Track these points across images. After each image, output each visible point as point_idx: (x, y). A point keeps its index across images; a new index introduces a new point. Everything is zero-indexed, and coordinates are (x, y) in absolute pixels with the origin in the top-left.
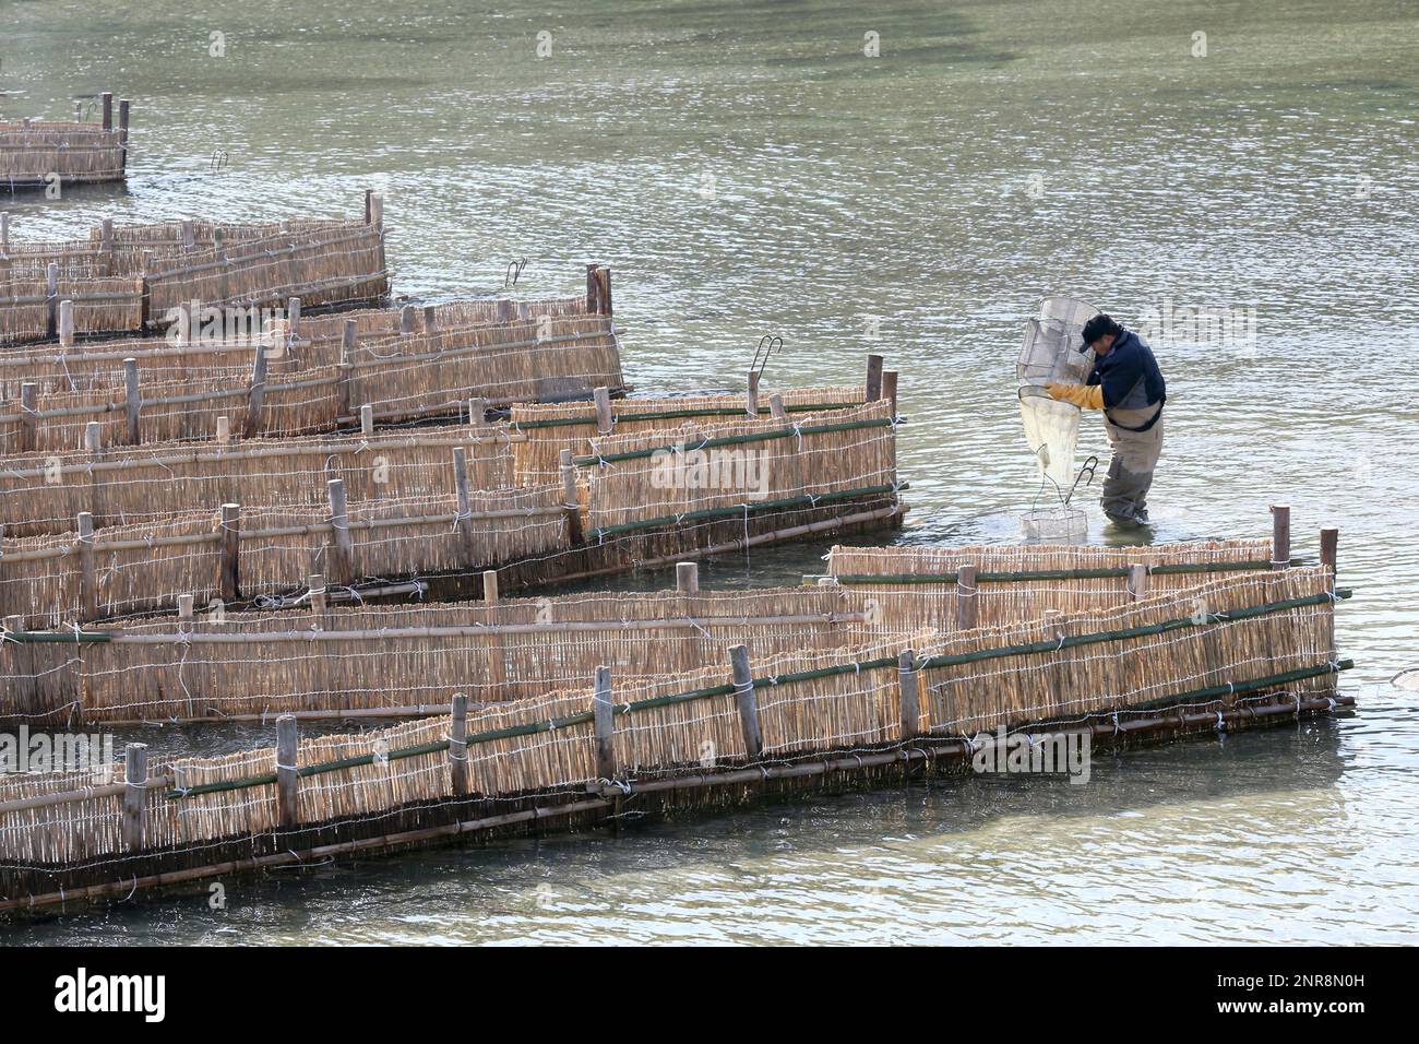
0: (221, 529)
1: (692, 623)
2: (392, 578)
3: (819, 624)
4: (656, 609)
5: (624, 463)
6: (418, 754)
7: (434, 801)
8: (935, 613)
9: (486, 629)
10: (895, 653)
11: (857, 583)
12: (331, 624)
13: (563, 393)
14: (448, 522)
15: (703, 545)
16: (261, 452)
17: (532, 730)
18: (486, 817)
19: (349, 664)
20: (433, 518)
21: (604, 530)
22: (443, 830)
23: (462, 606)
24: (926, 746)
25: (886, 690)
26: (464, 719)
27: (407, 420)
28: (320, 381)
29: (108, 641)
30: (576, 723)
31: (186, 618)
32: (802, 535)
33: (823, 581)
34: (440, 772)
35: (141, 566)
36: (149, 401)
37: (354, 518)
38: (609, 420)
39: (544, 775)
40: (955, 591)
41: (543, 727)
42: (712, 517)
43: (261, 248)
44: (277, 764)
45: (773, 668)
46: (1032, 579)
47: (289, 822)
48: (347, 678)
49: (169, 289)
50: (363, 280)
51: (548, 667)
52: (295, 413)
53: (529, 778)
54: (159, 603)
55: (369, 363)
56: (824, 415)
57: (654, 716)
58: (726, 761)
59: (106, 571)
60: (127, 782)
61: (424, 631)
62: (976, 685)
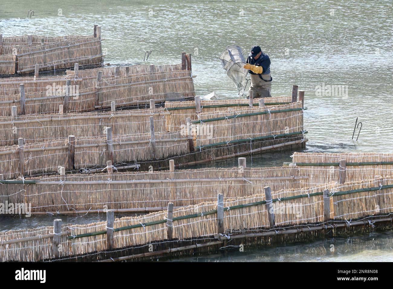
0: (68, 144)
1: (244, 179)
2: (128, 163)
3: (289, 180)
4: (231, 174)
5: (209, 123)
6: (155, 224)
7: (161, 241)
8: (331, 176)
9: (171, 181)
10: (322, 191)
11: (303, 165)
12: (115, 178)
13: (174, 98)
14: (147, 143)
15: (236, 152)
16: (75, 118)
17: (195, 216)
18: (179, 246)
19: (121, 193)
20: (142, 141)
21: (202, 146)
22: (164, 251)
23: (162, 172)
24: (332, 224)
25: (318, 204)
26: (172, 212)
27: (119, 107)
28: (89, 93)
29: (35, 184)
30: (210, 214)
31: (63, 176)
32: (270, 149)
33: (291, 165)
34: (163, 231)
35: (40, 158)
36: (28, 99)
37: (114, 141)
38: (200, 108)
39: (199, 232)
40: (338, 169)
41: (200, 215)
42: (239, 143)
43: (58, 46)
44: (106, 227)
45: (279, 195)
46: (366, 165)
47: (110, 248)
48: (120, 198)
49: (25, 60)
50: (94, 57)
51: (192, 194)
52: (80, 104)
53: (194, 233)
54: (46, 170)
55: (106, 87)
56: (279, 107)
57: (237, 211)
58: (263, 228)
59: (28, 159)
60: (54, 233)
61: (148, 181)
62: (350, 202)
